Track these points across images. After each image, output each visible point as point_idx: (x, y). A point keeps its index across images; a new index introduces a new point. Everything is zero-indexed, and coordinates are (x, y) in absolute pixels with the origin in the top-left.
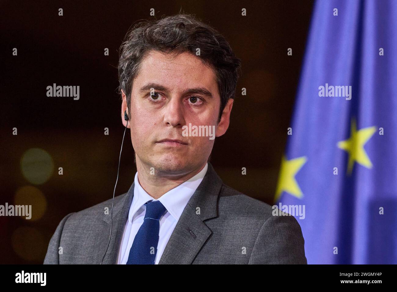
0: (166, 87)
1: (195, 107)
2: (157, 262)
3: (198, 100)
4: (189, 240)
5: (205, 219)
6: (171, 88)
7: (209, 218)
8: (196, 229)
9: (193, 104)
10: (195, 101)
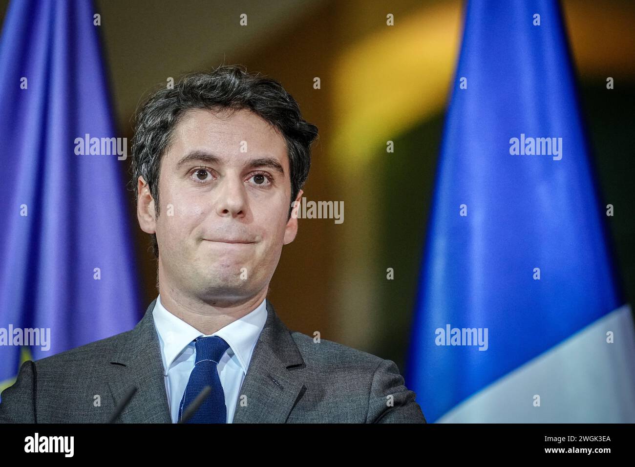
0: (218, 156)
1: (261, 189)
2: (230, 420)
3: (266, 180)
4: (274, 391)
5: (288, 365)
6: (226, 159)
7: (294, 364)
8: (281, 377)
9: (258, 185)
10: (262, 181)
